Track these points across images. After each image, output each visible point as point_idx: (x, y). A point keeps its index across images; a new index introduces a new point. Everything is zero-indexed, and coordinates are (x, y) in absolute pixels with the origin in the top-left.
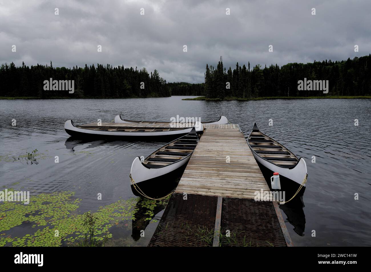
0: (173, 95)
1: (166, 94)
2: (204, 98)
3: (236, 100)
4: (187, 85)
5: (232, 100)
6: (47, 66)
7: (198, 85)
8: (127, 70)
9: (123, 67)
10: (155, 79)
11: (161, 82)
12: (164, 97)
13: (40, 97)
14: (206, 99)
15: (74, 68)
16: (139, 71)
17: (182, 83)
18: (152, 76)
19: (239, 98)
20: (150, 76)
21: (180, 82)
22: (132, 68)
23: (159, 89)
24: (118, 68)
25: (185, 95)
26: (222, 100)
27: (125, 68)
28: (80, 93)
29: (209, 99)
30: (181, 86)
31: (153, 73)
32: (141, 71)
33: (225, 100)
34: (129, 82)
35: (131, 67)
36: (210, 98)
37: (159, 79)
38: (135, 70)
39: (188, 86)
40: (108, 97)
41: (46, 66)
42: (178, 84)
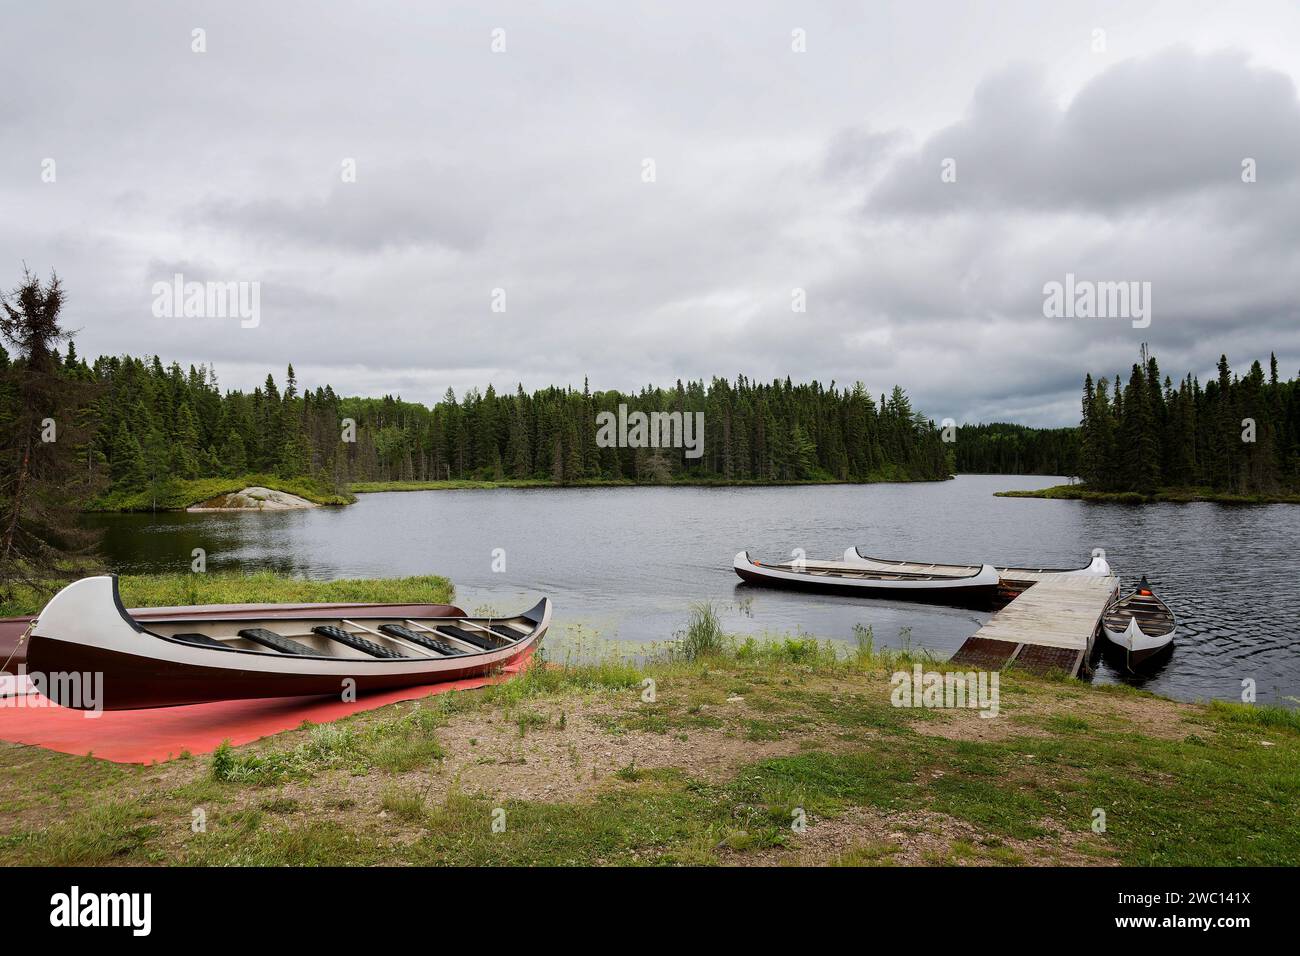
0: (960, 470)
1: (935, 471)
2: (1077, 492)
3: (1208, 500)
4: (1015, 436)
5: (1191, 501)
6: (570, 390)
7: (1063, 435)
8: (802, 391)
9: (789, 383)
10: (894, 419)
11: (917, 428)
12: (928, 479)
13: (557, 481)
14: (1084, 494)
15: (643, 391)
16: (841, 393)
17: (995, 428)
18: (883, 408)
19: (1218, 493)
20: (878, 407)
21: (987, 424)
22: (819, 382)
23: (911, 452)
24: (772, 385)
25: (1007, 471)
26: (1151, 502)
27: (795, 384)
28: (661, 468)
29: (1095, 494)
30: (992, 437)
31: (889, 398)
32: (846, 394)
33: (1162, 500)
34: (809, 430)
35: (815, 382)
36: (1100, 490)
37: (910, 418)
38: (826, 389)
39: (1021, 437)
40: (741, 482)
41: (567, 392)
42: (982, 429)
